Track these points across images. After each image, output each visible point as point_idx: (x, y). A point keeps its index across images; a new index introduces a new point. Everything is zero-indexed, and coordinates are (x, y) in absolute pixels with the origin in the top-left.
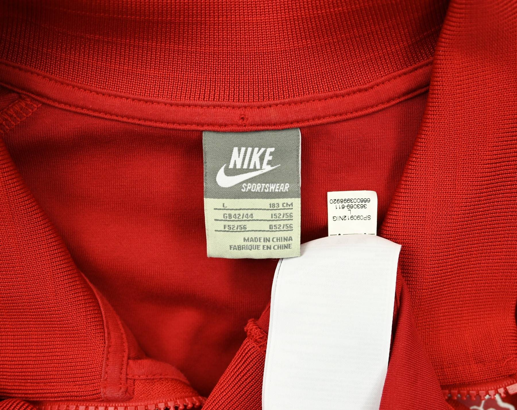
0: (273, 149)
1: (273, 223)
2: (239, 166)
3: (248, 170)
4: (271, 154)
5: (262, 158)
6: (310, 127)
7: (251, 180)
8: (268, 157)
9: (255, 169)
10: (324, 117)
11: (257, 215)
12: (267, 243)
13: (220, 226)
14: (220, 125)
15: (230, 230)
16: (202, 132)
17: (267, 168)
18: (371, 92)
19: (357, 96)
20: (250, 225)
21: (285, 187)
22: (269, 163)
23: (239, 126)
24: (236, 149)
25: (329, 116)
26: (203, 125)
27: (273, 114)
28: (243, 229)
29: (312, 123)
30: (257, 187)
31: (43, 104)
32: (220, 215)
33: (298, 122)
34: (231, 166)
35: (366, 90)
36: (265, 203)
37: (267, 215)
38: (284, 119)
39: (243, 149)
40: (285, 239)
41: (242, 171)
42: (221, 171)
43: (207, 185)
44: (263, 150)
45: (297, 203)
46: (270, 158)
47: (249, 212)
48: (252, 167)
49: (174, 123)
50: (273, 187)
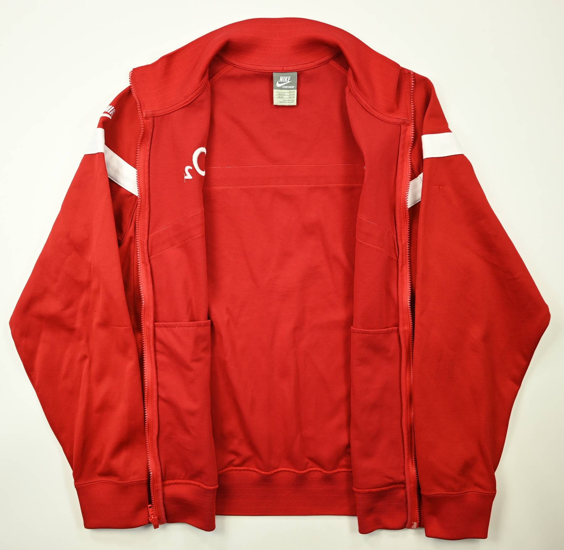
0: (290, 77)
1: (290, 96)
2: (282, 81)
3: (284, 82)
4: (290, 78)
5: (287, 79)
6: (299, 71)
7: (285, 85)
8: (289, 79)
9: (286, 82)
10: (303, 69)
11: (286, 94)
12: (289, 101)
13: (277, 96)
14: (277, 71)
15: (279, 97)
16: (273, 72)
17: (289, 82)
18: (314, 63)
19: (311, 64)
20: (284, 97)
21: (293, 87)
22: (289, 80)
23: (282, 71)
24: (281, 77)
25: (304, 68)
26: (273, 71)
27: (290, 68)
28: (283, 98)
29: (300, 70)
30: (286, 87)
31: (234, 67)
32: (277, 94)
33: (296, 70)
34: (280, 81)
35: (313, 62)
36: (288, 91)
37: (288, 94)
38: (293, 69)
39: (283, 77)
40: (293, 100)
41: (283, 83)
42: (278, 82)
43: (274, 86)
44: (288, 77)
45: (296, 91)
46: (290, 79)
47: (284, 93)
48: (285, 82)
49: (266, 71)
50: (290, 87)
